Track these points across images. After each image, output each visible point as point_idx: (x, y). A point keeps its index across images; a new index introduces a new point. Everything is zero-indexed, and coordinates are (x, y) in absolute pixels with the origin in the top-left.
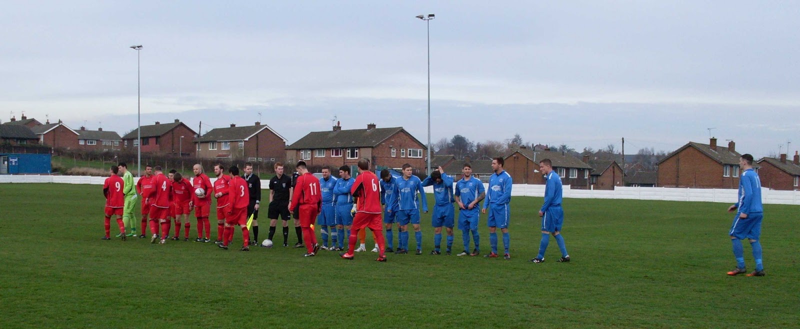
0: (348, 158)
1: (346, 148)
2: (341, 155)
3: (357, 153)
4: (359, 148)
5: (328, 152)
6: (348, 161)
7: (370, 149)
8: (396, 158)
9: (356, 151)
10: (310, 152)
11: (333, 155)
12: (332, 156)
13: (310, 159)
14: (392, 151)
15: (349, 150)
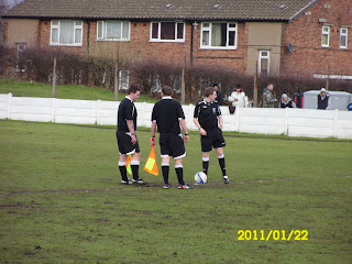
0: (202, 47)
1: (199, 21)
2: (180, 36)
3: (232, 34)
4: (242, 22)
5: (140, 27)
6: (203, 54)
7: (279, 26)
8: (329, 49)
9: (229, 29)
10: (81, 27)
11: (155, 36)
12: (152, 40)
13: (80, 44)
14: (324, 32)
15: (205, 25)
